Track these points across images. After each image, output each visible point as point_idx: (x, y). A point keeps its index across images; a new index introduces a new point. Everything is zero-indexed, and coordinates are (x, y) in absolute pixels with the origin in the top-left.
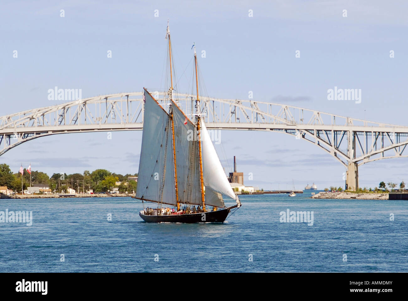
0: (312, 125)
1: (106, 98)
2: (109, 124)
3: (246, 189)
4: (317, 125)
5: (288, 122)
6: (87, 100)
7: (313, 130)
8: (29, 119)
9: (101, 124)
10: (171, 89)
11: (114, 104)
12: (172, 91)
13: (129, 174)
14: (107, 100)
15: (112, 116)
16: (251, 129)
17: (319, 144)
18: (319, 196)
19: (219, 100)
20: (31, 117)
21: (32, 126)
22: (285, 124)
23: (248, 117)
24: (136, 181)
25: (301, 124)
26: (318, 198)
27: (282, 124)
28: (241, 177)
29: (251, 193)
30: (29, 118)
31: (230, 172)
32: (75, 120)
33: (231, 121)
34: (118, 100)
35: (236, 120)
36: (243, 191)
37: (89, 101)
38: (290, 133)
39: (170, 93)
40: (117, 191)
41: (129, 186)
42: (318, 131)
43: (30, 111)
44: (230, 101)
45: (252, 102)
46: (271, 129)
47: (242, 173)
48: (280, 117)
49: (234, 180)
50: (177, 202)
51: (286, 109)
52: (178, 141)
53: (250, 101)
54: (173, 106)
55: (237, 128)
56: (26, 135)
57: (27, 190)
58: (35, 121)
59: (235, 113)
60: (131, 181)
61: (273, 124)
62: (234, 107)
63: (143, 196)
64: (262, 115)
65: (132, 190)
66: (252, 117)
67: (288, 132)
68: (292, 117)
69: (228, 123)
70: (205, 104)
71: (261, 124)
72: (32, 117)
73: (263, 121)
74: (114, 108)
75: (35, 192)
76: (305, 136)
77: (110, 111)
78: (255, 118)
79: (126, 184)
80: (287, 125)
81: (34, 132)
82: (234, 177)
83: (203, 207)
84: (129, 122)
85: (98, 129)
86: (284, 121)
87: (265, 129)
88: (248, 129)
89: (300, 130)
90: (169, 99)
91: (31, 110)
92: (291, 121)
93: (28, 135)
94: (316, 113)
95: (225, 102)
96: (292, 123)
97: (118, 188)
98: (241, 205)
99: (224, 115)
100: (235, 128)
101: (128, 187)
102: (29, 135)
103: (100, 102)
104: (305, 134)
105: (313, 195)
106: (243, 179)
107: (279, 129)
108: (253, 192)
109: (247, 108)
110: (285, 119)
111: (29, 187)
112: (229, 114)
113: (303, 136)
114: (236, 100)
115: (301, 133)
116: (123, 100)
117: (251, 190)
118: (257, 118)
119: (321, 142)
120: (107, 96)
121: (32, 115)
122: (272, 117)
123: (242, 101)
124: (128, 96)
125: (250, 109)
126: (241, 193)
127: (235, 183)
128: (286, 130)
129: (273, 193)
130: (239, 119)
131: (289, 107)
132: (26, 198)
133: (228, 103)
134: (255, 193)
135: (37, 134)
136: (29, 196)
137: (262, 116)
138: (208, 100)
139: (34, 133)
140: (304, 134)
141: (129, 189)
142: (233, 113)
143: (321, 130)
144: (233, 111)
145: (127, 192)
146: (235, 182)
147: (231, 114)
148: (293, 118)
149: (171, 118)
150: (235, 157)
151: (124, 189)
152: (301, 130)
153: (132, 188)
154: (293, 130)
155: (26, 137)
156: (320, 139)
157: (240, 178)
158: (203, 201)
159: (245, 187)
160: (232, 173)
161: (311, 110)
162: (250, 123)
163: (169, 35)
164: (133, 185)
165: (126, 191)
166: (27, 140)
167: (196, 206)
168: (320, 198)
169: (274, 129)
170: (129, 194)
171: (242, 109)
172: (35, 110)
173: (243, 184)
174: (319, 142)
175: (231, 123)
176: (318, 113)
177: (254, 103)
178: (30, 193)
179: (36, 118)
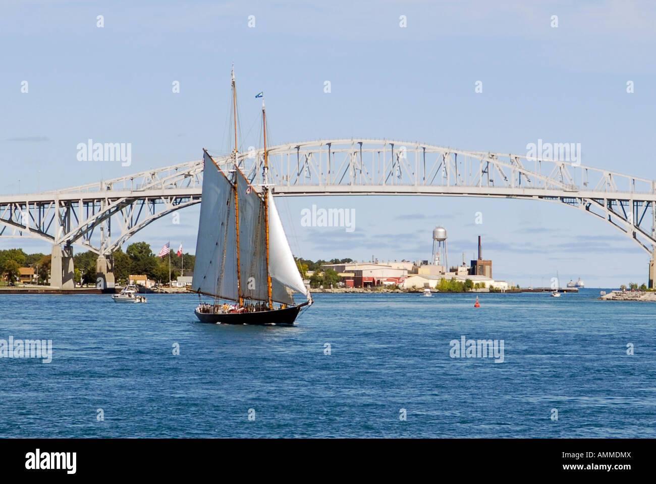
0: (601, 191)
1: (298, 148)
2: (302, 185)
3: (496, 285)
4: (608, 192)
5: (566, 187)
6: (270, 150)
7: (603, 199)
8: (184, 176)
9: (290, 185)
10: (235, 152)
11: (309, 156)
12: (237, 154)
13: (322, 260)
14: (298, 150)
15: (305, 173)
16: (510, 197)
17: (610, 220)
18: (613, 297)
19: (464, 153)
20: (187, 173)
21: (188, 186)
22: (561, 189)
23: (506, 178)
24: (334, 270)
25: (585, 191)
26: (612, 299)
27: (557, 189)
28: (489, 266)
29: (503, 291)
30: (184, 174)
31: (473, 260)
32: (251, 178)
33: (482, 183)
34: (315, 151)
35: (489, 182)
36: (491, 287)
37: (273, 151)
38: (568, 203)
39: (234, 157)
40: (307, 284)
41: (326, 277)
42: (610, 201)
43: (185, 165)
44: (482, 154)
45: (513, 157)
46: (541, 197)
47: (491, 261)
48: (554, 179)
49: (478, 271)
50: (240, 297)
51: (562, 167)
52: (242, 218)
53: (510, 155)
54: (236, 174)
55: (490, 194)
56: (178, 200)
57: (177, 280)
58: (192, 179)
59: (488, 172)
60: (329, 271)
61: (543, 189)
62: (487, 163)
63: (199, 289)
64: (527, 176)
65: (330, 284)
66: (513, 178)
67: (565, 201)
68: (571, 180)
69: (477, 186)
70: (443, 158)
71: (526, 190)
72: (189, 173)
73: (528, 184)
74: (308, 161)
75: (188, 284)
76: (590, 207)
77: (303, 167)
78: (517, 180)
79: (321, 274)
80: (564, 191)
81: (191, 195)
82: (479, 267)
83: (269, 304)
84: (330, 184)
85: (285, 193)
86: (560, 186)
87: (532, 196)
88: (505, 197)
89: (582, 199)
90: (232, 165)
91: (187, 163)
92: (569, 185)
93: (181, 200)
94: (606, 174)
95: (473, 156)
96: (572, 189)
97: (310, 281)
98: (312, 303)
99: (470, 175)
100: (487, 194)
101: (324, 278)
102: (183, 200)
103: (288, 152)
104: (590, 204)
105: (603, 295)
106: (491, 269)
107: (552, 197)
108: (506, 289)
109: (506, 165)
110: (561, 181)
111: (180, 276)
112: (479, 174)
113: (587, 208)
114: (489, 153)
115: (584, 203)
116: (323, 150)
117: (503, 286)
118: (520, 180)
119: (613, 216)
120: (299, 144)
121: (188, 171)
122: (543, 178)
123: (498, 155)
124: (329, 144)
125: (511, 166)
126: (489, 291)
127: (480, 276)
128: (562, 198)
129: (534, 291)
130: (492, 181)
131: (567, 165)
132: (177, 293)
133: (477, 157)
134: (510, 290)
135: (194, 198)
136: (180, 291)
137: (527, 178)
138: (448, 152)
139: (190, 198)
140: (588, 205)
141: (325, 281)
142: (484, 172)
143: (614, 200)
144: (484, 170)
145: (322, 287)
146: (480, 274)
147: (481, 173)
148: (573, 181)
149: (234, 188)
150: (479, 237)
151: (318, 281)
152: (586, 199)
153: (330, 280)
154: (572, 199)
155: (177, 203)
156: (612, 212)
157: (487, 268)
158: (269, 297)
159: (495, 281)
160: (476, 261)
161: (600, 170)
162: (510, 187)
163: (234, 82)
164: (331, 276)
165: (321, 284)
166: (180, 208)
167: (262, 303)
168: (615, 300)
169: (545, 197)
170: (326, 290)
171: (498, 167)
172: (192, 163)
173: (491, 277)
174: (610, 216)
175: (482, 186)
176: (610, 174)
177: (516, 158)
178: (180, 286)
179: (195, 176)
